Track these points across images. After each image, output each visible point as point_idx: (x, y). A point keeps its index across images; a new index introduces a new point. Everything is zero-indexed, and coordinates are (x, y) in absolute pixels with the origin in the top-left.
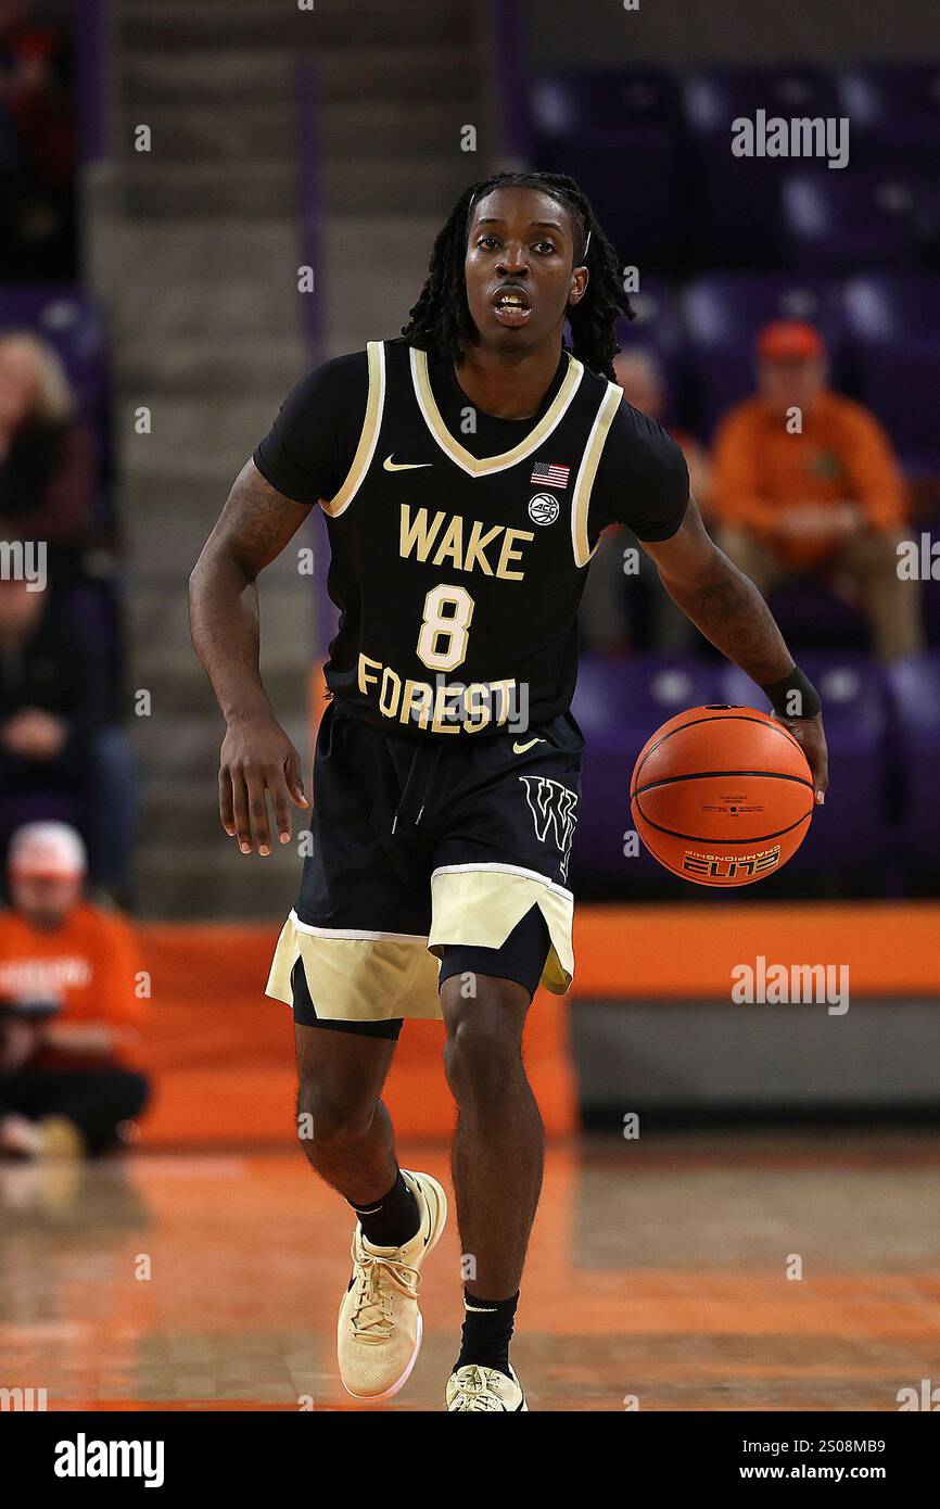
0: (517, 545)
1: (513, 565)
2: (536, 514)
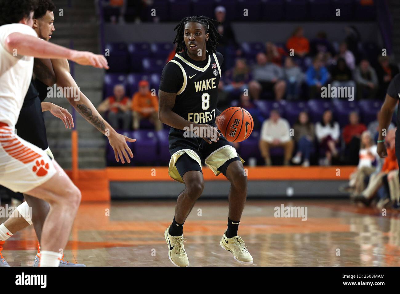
0: (214, 81)
1: (214, 85)
2: (215, 74)
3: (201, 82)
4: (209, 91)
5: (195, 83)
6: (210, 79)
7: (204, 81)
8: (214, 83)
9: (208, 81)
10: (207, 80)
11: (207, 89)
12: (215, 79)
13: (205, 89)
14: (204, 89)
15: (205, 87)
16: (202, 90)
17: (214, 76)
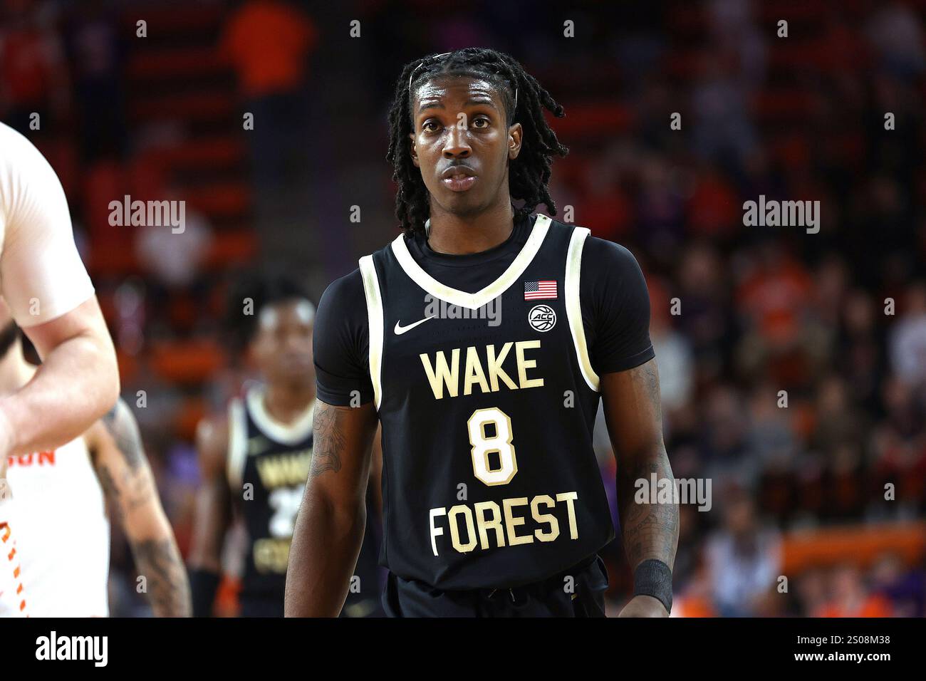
3: (456, 353)
4: (502, 399)
5: (425, 358)
6: (507, 347)
7: (472, 352)
8: (532, 364)
9: (497, 355)
10: (490, 349)
11: (495, 388)
12: (536, 344)
13: (485, 389)
14: (476, 387)
15: (480, 378)
16: (468, 391)
17: (532, 335)
